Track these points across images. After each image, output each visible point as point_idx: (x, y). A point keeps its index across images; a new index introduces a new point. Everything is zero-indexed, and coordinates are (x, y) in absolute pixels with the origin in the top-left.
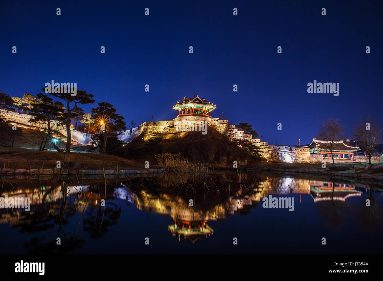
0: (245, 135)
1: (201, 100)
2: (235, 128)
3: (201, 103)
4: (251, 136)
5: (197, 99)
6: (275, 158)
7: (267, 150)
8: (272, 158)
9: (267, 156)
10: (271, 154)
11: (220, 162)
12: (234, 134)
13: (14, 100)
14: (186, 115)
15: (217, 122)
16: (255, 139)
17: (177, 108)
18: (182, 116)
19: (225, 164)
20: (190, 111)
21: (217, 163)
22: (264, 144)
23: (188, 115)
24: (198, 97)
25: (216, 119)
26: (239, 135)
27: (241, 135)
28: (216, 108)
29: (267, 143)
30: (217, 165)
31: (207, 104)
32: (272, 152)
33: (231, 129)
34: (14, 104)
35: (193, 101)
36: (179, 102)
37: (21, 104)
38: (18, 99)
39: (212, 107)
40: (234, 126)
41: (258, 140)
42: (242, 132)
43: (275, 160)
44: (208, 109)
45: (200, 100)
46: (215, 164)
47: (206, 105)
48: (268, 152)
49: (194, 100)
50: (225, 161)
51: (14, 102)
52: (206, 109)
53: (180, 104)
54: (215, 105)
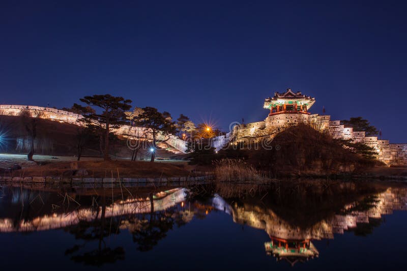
0: (354, 132)
1: (295, 94)
2: (341, 125)
3: (295, 97)
4: (363, 133)
5: (290, 94)
6: (401, 161)
7: (389, 151)
8: (397, 161)
9: (388, 159)
10: (395, 156)
11: (312, 168)
12: (339, 132)
13: (127, 114)
14: (277, 114)
15: (316, 119)
16: (370, 138)
17: (267, 106)
18: (271, 115)
19: (319, 170)
20: (281, 108)
21: (309, 169)
22: (383, 143)
23: (279, 114)
24: (290, 91)
25: (315, 115)
26: (347, 133)
27: (348, 133)
28: (314, 101)
29: (388, 141)
30: (308, 172)
31: (301, 98)
32: (396, 153)
33: (335, 126)
34: (127, 118)
35: (284, 96)
36: (267, 100)
37: (132, 118)
38: (130, 114)
39: (308, 101)
40: (338, 122)
41: (374, 139)
42: (350, 129)
43: (401, 163)
44: (305, 104)
45: (293, 94)
46: (306, 171)
47: (300, 100)
48: (390, 153)
49: (286, 95)
50: (319, 167)
51: (127, 116)
52: (303, 104)
53: (268, 101)
54: (313, 99)
